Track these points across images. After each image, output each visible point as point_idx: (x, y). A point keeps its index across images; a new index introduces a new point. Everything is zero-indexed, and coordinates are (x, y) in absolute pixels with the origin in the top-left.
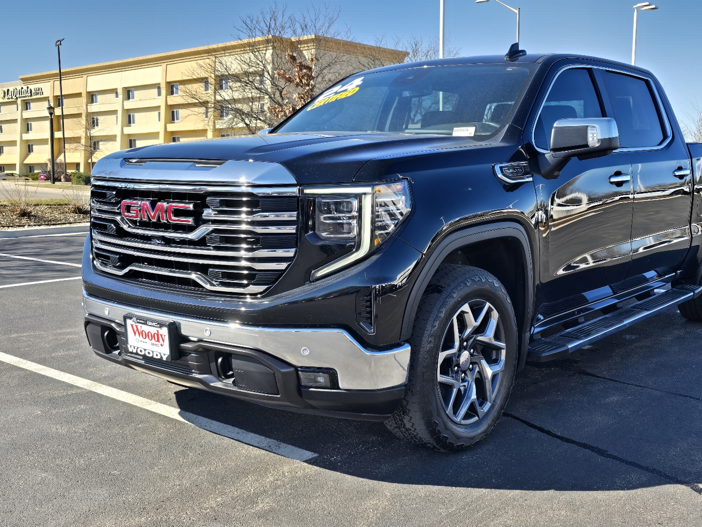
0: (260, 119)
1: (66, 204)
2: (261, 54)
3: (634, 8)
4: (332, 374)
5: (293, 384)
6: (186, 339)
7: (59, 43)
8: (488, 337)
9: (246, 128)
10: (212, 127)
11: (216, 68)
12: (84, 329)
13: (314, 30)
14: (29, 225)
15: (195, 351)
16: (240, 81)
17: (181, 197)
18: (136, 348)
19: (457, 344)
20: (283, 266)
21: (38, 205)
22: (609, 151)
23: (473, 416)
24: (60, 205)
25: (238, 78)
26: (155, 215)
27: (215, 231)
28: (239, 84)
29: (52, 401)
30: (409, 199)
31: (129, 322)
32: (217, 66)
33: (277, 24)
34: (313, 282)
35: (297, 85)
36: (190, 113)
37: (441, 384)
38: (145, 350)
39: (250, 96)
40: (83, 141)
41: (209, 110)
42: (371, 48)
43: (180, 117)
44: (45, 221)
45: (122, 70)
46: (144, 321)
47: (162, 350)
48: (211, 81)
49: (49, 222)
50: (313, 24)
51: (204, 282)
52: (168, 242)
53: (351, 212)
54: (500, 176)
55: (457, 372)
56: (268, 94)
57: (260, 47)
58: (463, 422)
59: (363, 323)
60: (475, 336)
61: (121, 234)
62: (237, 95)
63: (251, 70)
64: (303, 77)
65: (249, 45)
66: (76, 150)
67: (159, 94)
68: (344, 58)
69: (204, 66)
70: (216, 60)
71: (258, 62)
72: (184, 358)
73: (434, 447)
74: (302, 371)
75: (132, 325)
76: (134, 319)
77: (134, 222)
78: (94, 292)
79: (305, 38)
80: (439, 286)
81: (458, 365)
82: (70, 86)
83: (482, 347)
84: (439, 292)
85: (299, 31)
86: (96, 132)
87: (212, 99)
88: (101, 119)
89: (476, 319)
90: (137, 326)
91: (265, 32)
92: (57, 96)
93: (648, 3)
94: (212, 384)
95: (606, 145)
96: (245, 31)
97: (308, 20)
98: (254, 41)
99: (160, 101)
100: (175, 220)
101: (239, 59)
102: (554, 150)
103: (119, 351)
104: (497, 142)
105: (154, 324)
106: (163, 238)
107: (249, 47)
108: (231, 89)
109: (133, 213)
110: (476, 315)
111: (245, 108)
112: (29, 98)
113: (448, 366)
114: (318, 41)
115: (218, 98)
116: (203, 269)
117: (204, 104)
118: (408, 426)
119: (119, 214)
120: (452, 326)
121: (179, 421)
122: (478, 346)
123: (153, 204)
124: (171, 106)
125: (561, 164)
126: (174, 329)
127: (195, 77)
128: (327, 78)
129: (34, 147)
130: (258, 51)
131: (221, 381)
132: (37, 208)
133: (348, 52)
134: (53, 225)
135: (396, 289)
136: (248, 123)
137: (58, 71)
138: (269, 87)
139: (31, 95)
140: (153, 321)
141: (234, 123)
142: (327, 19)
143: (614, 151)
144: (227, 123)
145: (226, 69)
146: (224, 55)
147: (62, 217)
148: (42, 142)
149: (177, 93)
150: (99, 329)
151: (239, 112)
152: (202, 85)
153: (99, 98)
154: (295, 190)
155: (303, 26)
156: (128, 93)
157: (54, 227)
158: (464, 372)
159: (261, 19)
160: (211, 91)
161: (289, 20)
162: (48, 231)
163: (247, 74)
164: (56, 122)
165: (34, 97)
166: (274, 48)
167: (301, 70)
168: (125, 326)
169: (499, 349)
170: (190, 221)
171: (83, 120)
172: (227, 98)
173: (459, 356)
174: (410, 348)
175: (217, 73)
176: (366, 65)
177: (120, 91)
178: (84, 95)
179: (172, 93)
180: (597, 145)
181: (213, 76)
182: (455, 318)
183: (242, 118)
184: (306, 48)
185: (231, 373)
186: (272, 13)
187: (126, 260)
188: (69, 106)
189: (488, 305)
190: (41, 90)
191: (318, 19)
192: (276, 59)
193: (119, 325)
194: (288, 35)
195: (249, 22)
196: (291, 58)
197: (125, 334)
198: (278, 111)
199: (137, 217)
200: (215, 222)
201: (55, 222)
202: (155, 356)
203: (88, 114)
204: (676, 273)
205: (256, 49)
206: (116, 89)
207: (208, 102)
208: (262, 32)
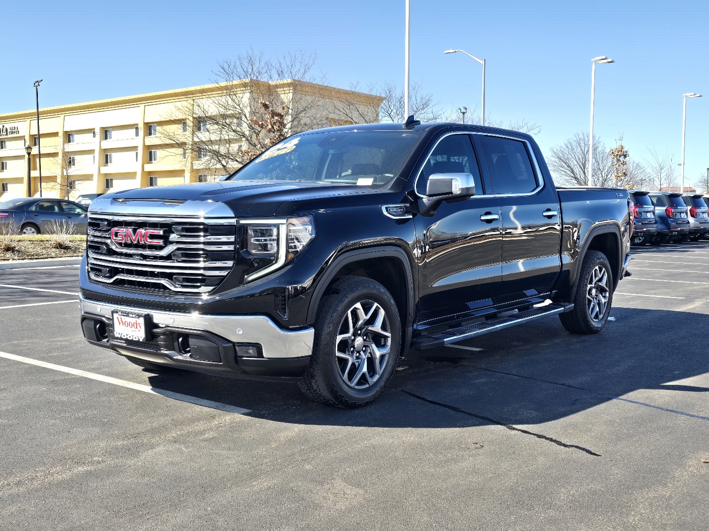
0: (237, 161)
1: (47, 241)
2: (239, 98)
3: (592, 62)
4: (258, 347)
5: (232, 355)
6: (157, 326)
7: (37, 83)
8: (377, 327)
9: (223, 170)
10: (189, 168)
11: (194, 112)
12: (81, 325)
13: (290, 76)
14: (13, 259)
15: (164, 334)
16: (217, 123)
17: (154, 225)
18: (120, 334)
19: (351, 330)
20: (224, 273)
21: (21, 241)
22: (468, 197)
23: (365, 384)
24: (42, 241)
25: (215, 120)
26: (135, 239)
27: (178, 249)
28: (216, 126)
29: (53, 382)
30: (314, 228)
31: (115, 315)
32: (195, 109)
33: (254, 69)
34: (246, 284)
35: (270, 131)
36: (168, 154)
37: (339, 358)
38: (127, 335)
39: (227, 138)
40: (59, 180)
41: (187, 152)
42: (346, 93)
43: (158, 158)
44: (28, 256)
45: (100, 110)
46: (127, 314)
47: (139, 334)
48: (190, 123)
49: (32, 257)
50: (289, 70)
51: (169, 285)
52: (145, 257)
53: (272, 236)
54: (385, 213)
55: (353, 352)
56: (244, 137)
57: (238, 90)
58: (356, 387)
59: (279, 312)
60: (366, 327)
61: (111, 252)
62: (214, 137)
63: (229, 113)
64: (275, 123)
65: (226, 88)
66: (52, 188)
67: (137, 134)
68: (320, 103)
69: (182, 108)
70: (195, 104)
71: (236, 106)
72: (155, 340)
73: (334, 402)
74: (238, 346)
75: (118, 318)
76: (120, 313)
77: (120, 244)
78: (90, 295)
79: (281, 82)
80: (338, 289)
81: (354, 347)
82: (47, 125)
83: (373, 335)
84: (338, 293)
85: (276, 76)
86: (73, 171)
87: (189, 141)
88: (77, 158)
89: (366, 314)
90: (121, 318)
91: (242, 77)
92: (33, 135)
93: (604, 57)
94: (175, 358)
95: (465, 193)
96: (222, 75)
97: (284, 65)
98: (231, 84)
99: (138, 142)
100: (149, 241)
101: (217, 102)
102: (430, 196)
103: (107, 340)
104: (387, 190)
105: (134, 316)
106: (142, 255)
107: (226, 90)
108: (208, 131)
109: (119, 238)
110: (366, 312)
111: (223, 150)
112: (5, 137)
113: (345, 346)
114: (296, 86)
115: (196, 139)
116: (169, 276)
117: (182, 145)
118: (315, 388)
119: (109, 238)
120: (347, 318)
121: (150, 393)
122: (369, 334)
123: (135, 231)
124: (149, 146)
125: (435, 205)
126: (148, 319)
127: (172, 119)
128: (302, 122)
129: (9, 186)
130: (235, 95)
131: (181, 355)
132: (20, 243)
133: (323, 96)
134: (36, 259)
135: (306, 291)
136: (225, 164)
137: (35, 110)
138: (246, 130)
139: (7, 134)
140: (132, 313)
141: (211, 165)
142: (302, 66)
143: (472, 197)
144: (204, 164)
145: (203, 112)
146: (201, 97)
147: (44, 252)
148: (18, 180)
149: (155, 134)
150: (93, 323)
151: (217, 154)
152: (180, 126)
153: (76, 137)
154: (233, 221)
155: (280, 72)
156: (106, 133)
157: (37, 260)
158: (358, 352)
159: (238, 64)
160: (188, 133)
161: (266, 66)
162: (32, 265)
163: (224, 116)
164: (32, 161)
165: (9, 136)
166: (251, 92)
167: (273, 117)
168: (113, 320)
169: (386, 337)
170: (161, 242)
171: (60, 158)
172: (204, 139)
173: (354, 340)
174: (314, 330)
175: (194, 116)
176: (342, 110)
177: (97, 131)
178: (61, 134)
179: (150, 134)
180: (459, 192)
181: (191, 119)
182: (349, 312)
183: (219, 160)
184: (283, 92)
185: (188, 349)
186: (249, 59)
187: (114, 271)
188: (46, 145)
189: (376, 304)
190: (17, 129)
191: (294, 66)
192: (253, 103)
193: (108, 319)
194: (264, 79)
195: (226, 67)
196: (263, 106)
197: (112, 325)
198: (251, 155)
199: (122, 240)
200: (178, 243)
201: (37, 256)
202: (134, 339)
203: (66, 154)
204: (551, 292)
205: (233, 92)
206: (94, 129)
207: (185, 144)
208: (239, 77)
